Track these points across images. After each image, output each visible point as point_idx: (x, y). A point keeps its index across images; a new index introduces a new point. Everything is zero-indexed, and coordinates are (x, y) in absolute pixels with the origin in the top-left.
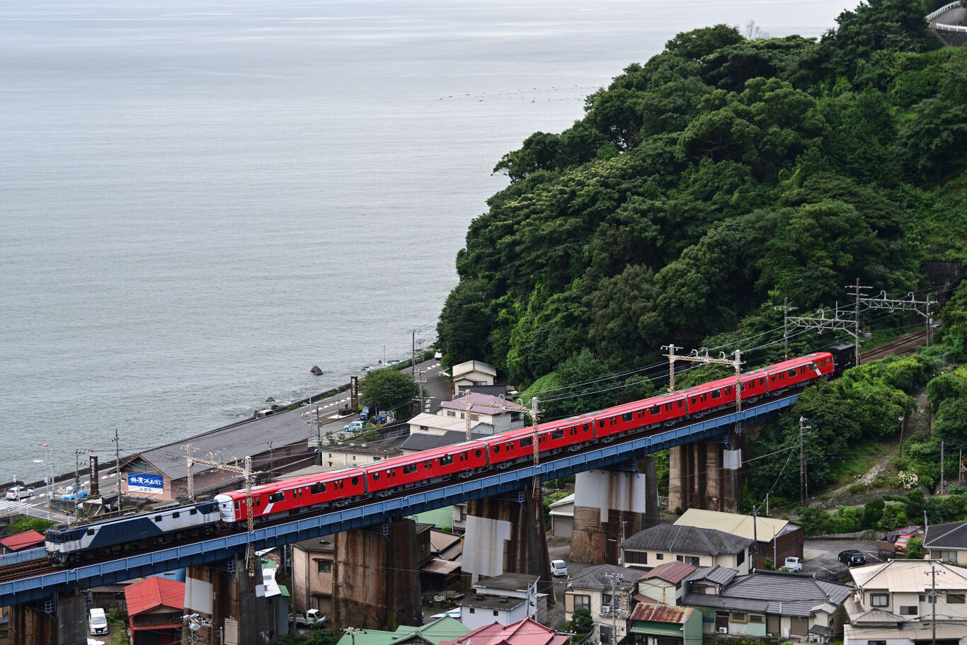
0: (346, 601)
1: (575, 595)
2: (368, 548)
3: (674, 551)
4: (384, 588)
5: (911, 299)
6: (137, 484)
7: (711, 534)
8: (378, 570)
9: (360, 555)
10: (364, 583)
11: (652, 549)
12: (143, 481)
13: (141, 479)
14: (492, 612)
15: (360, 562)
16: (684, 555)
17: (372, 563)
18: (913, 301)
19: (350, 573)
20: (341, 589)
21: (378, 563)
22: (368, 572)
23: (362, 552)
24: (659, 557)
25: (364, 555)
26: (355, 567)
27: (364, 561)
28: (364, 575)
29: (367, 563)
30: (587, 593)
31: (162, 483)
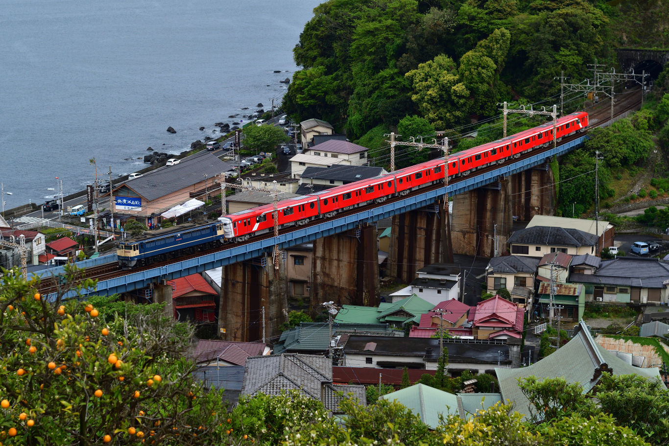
0: (323, 285)
1: (495, 278)
2: (341, 247)
3: (549, 244)
4: (355, 275)
5: (632, 72)
6: (122, 204)
7: (573, 232)
8: (350, 263)
9: (335, 252)
10: (337, 272)
11: (533, 243)
12: (127, 202)
13: (125, 201)
14: (436, 291)
15: (335, 256)
16: (556, 248)
17: (345, 257)
18: (633, 74)
19: (327, 265)
20: (319, 277)
21: (350, 257)
22: (341, 264)
23: (337, 250)
24: (538, 249)
25: (339, 252)
26: (331, 260)
27: (338, 257)
28: (339, 266)
29: (341, 258)
30: (503, 276)
31: (141, 203)
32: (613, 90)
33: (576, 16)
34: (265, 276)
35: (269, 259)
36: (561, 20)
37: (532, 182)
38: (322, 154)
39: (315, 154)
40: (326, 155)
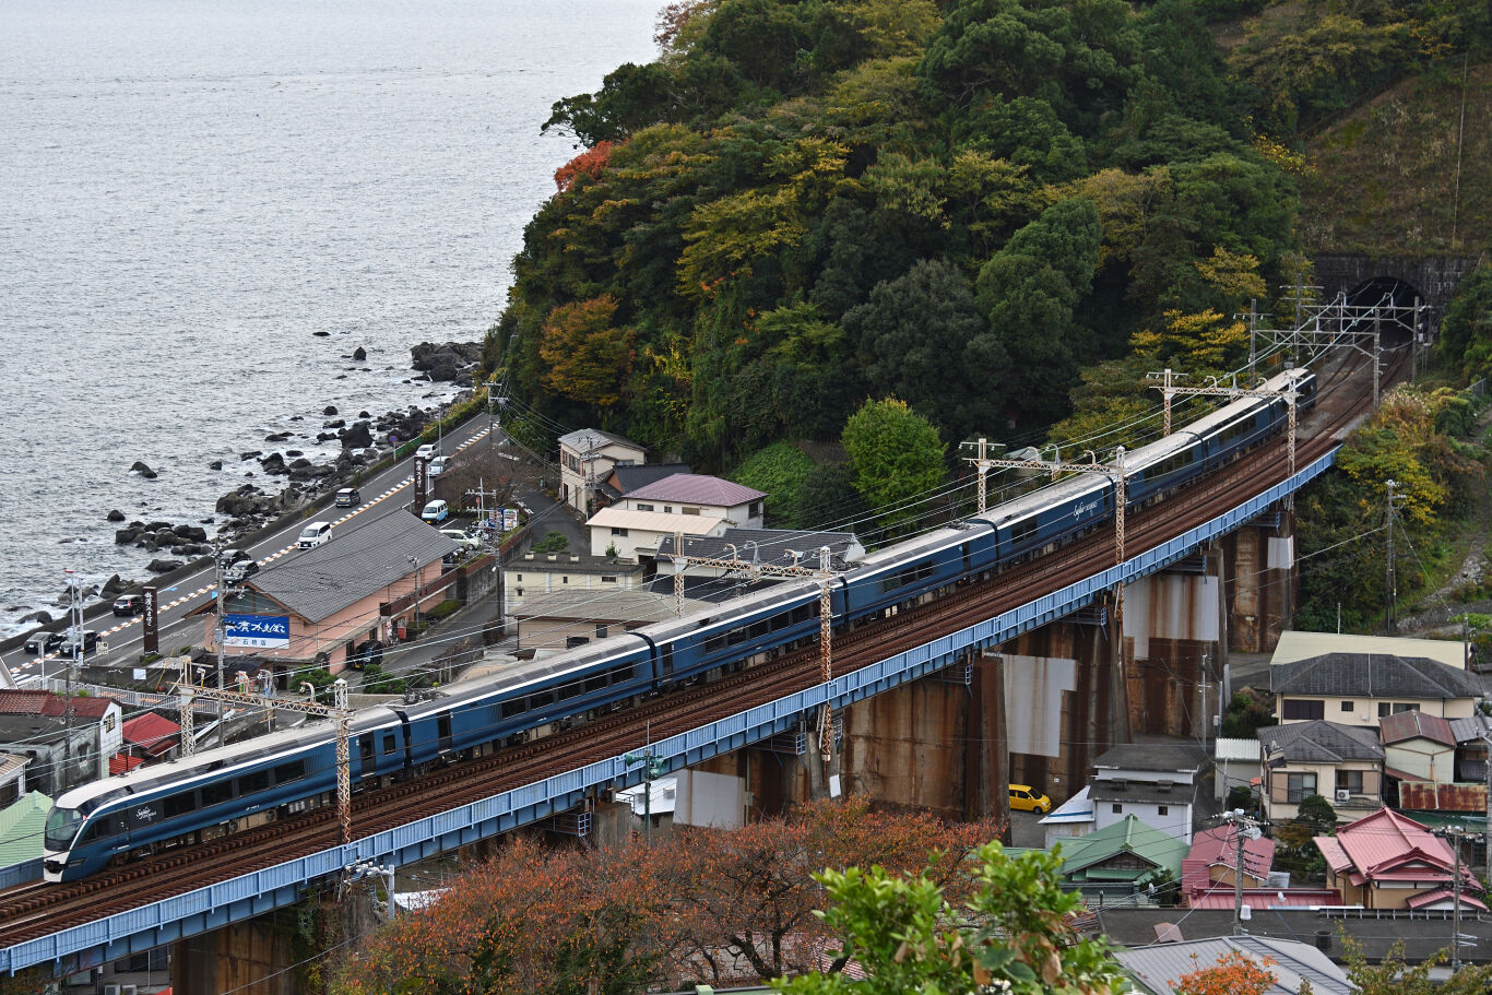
1: (1290, 774)
2: (920, 710)
3: (1377, 695)
4: (957, 777)
5: (1387, 302)
6: (239, 633)
7: (1425, 665)
8: (944, 747)
9: (902, 721)
10: (911, 771)
11: (1333, 694)
12: (250, 627)
13: (245, 624)
14: (1155, 809)
15: (903, 731)
16: (1392, 703)
17: (930, 734)
18: (1392, 306)
19: (881, 754)
20: (858, 783)
21: (944, 734)
22: (920, 750)
23: (908, 715)
24: (1347, 707)
25: (913, 721)
26: (891, 743)
27: (912, 733)
28: (913, 755)
29: (920, 736)
30: (1310, 769)
31: (287, 629)
32: (1377, 340)
33: (1242, 175)
34: (801, 779)
35: (811, 737)
36: (1213, 184)
37: (1239, 557)
38: (659, 507)
39: (640, 507)
40: (668, 510)
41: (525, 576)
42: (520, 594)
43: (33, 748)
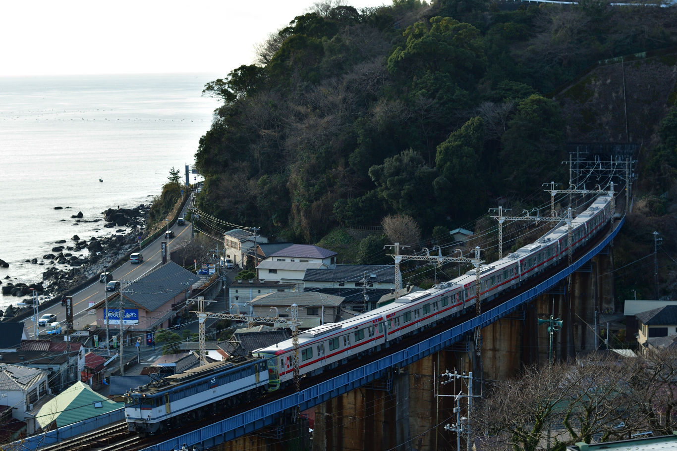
6: (113, 318)
8: (510, 352)
11: (673, 324)
22: (498, 354)
23: (491, 338)
27: (494, 346)
28: (494, 357)
29: (498, 347)
31: (137, 314)
34: (467, 365)
38: (288, 260)
39: (279, 261)
40: (293, 261)
41: (240, 290)
42: (237, 299)
43: (51, 366)
